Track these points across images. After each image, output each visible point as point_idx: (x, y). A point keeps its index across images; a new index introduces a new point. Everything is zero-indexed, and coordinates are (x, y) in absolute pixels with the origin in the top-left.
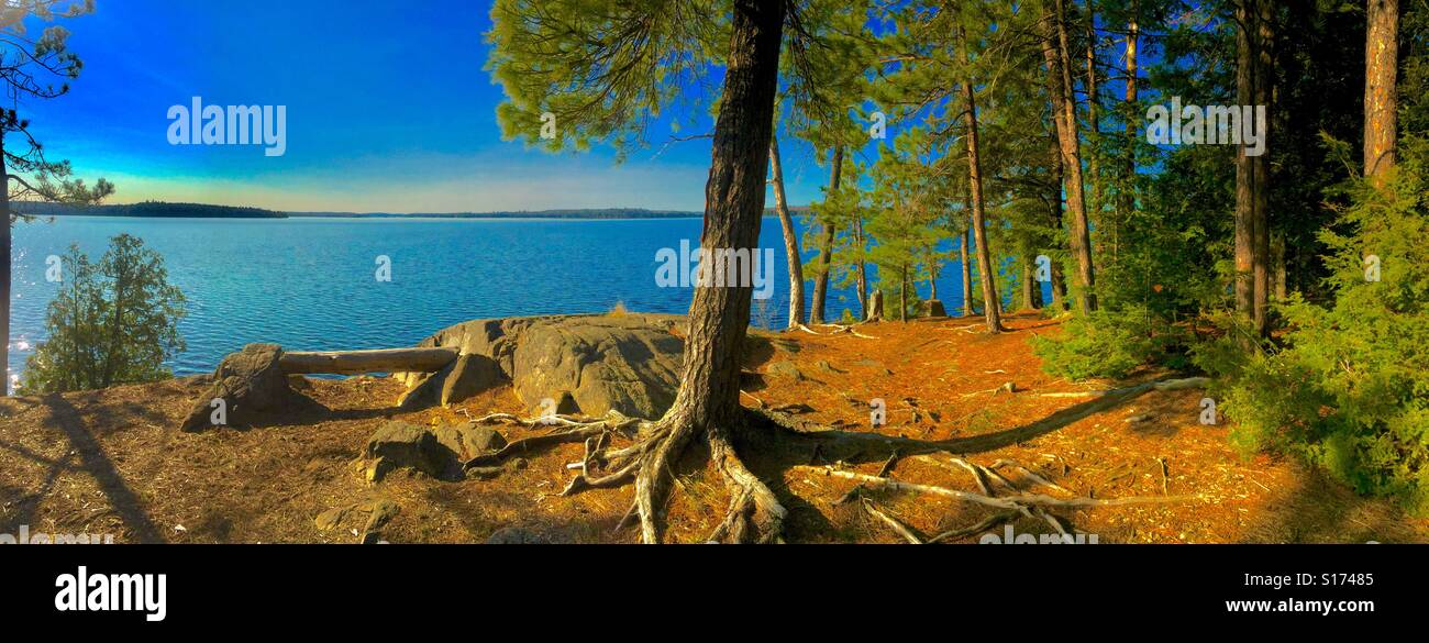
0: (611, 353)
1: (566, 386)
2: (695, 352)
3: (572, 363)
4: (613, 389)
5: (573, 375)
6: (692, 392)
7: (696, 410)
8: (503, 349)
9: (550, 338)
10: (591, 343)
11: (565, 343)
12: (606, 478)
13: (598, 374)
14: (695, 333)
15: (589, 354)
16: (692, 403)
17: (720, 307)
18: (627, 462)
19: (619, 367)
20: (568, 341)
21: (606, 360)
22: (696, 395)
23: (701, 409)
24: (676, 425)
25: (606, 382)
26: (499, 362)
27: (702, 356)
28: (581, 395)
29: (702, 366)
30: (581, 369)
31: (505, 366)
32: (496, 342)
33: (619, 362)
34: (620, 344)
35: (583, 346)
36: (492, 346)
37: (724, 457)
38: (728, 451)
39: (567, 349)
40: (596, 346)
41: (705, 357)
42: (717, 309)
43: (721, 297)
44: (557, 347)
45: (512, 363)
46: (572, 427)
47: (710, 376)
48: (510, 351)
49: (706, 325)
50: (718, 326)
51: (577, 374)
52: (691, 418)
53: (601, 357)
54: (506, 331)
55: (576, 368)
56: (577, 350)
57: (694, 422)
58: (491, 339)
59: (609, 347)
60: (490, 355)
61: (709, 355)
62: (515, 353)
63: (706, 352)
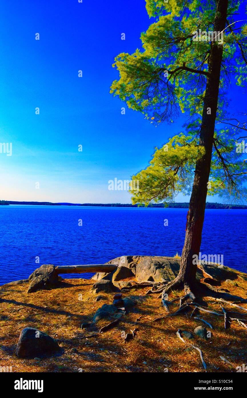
0: (167, 267)
1: (151, 275)
2: (183, 262)
3: (153, 268)
4: (165, 276)
5: (154, 271)
6: (181, 273)
7: (182, 277)
8: (133, 265)
9: (148, 261)
10: (161, 263)
11: (152, 262)
12: (157, 291)
13: (161, 272)
14: (183, 256)
15: (159, 266)
16: (181, 276)
17: (189, 249)
18: (163, 288)
19: (168, 271)
20: (153, 262)
21: (165, 269)
22: (182, 274)
23: (183, 277)
24: (176, 281)
25: (163, 274)
26: (131, 270)
27: (184, 263)
28: (155, 277)
29: (184, 265)
30: (156, 270)
31: (133, 271)
32: (131, 263)
33: (169, 270)
34: (171, 264)
35: (158, 264)
36: (129, 265)
37: (187, 290)
38: (188, 288)
39: (152, 264)
40: (163, 264)
41: (185, 263)
42: (188, 250)
43: (189, 247)
44: (150, 263)
45: (136, 270)
46: (150, 283)
47: (186, 268)
48: (135, 266)
49: (185, 254)
50: (188, 254)
51: (155, 271)
52: (180, 280)
53: (163, 267)
54: (134, 260)
55: (155, 269)
56: (156, 265)
57: (181, 280)
58: (129, 262)
59: (167, 265)
60: (129, 267)
61: (186, 263)
62: (136, 266)
63: (185, 261)
